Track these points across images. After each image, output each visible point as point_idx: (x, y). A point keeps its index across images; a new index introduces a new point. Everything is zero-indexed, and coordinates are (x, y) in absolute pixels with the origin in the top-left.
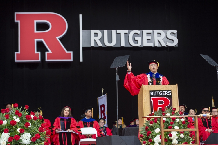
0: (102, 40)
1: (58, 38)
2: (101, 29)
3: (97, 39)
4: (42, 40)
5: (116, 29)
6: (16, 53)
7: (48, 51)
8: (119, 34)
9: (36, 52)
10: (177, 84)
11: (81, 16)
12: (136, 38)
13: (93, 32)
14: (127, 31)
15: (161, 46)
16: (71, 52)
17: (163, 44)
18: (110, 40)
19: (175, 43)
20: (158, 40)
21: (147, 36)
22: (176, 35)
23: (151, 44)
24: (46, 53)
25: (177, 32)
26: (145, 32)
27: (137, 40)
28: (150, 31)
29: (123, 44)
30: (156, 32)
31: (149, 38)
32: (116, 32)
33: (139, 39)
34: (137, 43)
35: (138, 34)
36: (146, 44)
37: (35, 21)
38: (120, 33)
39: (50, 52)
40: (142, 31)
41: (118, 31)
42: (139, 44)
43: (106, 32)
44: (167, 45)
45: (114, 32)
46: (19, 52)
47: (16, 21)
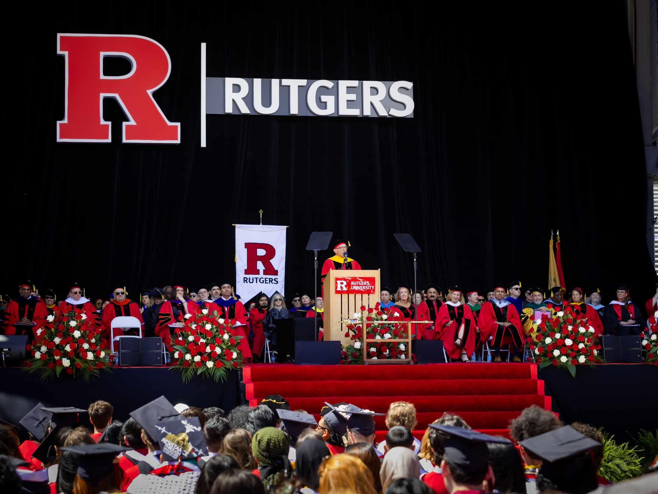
0: (249, 99)
1: (150, 92)
2: (249, 75)
3: (239, 97)
4: (117, 96)
5: (281, 77)
6: (58, 123)
7: (127, 120)
8: (287, 87)
9: (103, 122)
10: (379, 269)
11: (204, 46)
12: (324, 98)
13: (230, 82)
14: (303, 82)
15: (377, 116)
16: (178, 124)
17: (382, 112)
18: (267, 101)
19: (408, 111)
20: (371, 104)
21: (348, 93)
22: (411, 92)
23: (355, 112)
24: (125, 124)
25: (413, 86)
26: (343, 84)
27: (326, 103)
28: (355, 83)
29: (294, 110)
30: (367, 85)
31: (353, 97)
32: (280, 82)
33: (329, 99)
34: (326, 108)
35: (327, 88)
36: (344, 111)
37: (102, 54)
38: (289, 86)
39: (132, 122)
40: (336, 81)
41: (285, 82)
42: (330, 111)
43: (258, 82)
44: (389, 115)
45: (275, 82)
46: (66, 121)
47: (59, 52)
